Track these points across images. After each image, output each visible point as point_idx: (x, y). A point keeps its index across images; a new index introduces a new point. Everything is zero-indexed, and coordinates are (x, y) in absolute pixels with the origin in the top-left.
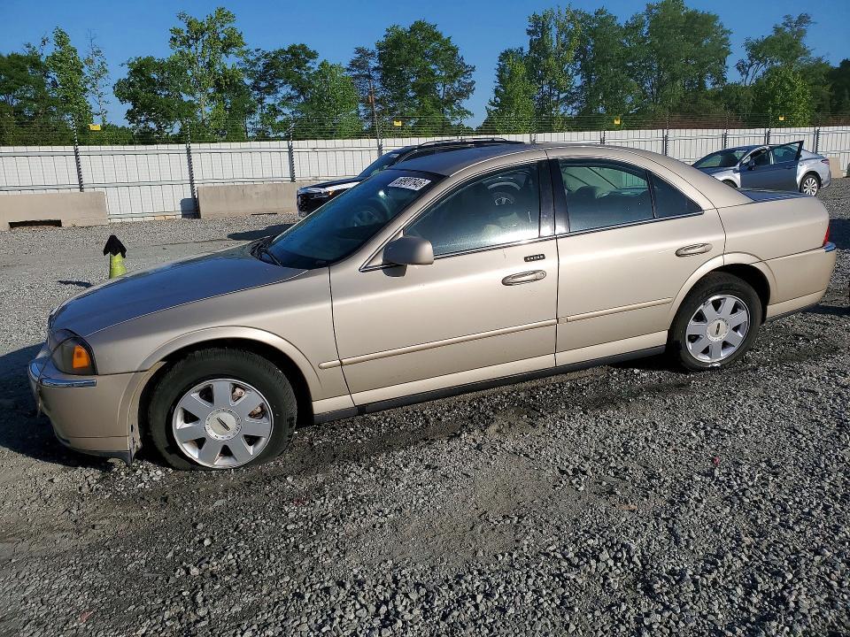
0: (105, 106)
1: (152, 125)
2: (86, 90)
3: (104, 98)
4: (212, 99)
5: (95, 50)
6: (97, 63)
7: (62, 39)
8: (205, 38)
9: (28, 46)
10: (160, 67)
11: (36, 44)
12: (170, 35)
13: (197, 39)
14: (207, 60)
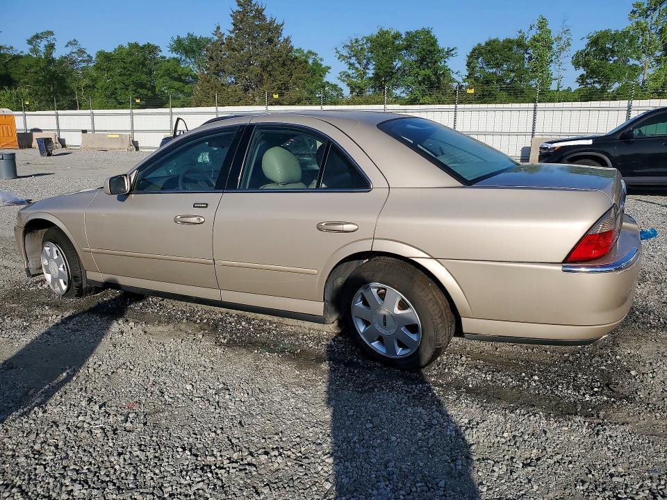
0: (562, 73)
1: (598, 86)
2: (551, 61)
3: (563, 66)
4: (658, 61)
5: (565, 29)
6: (564, 39)
7: (542, 24)
8: (662, 8)
9: (520, 32)
10: (615, 38)
11: (525, 30)
12: (632, 8)
13: (655, 10)
14: (660, 27)
